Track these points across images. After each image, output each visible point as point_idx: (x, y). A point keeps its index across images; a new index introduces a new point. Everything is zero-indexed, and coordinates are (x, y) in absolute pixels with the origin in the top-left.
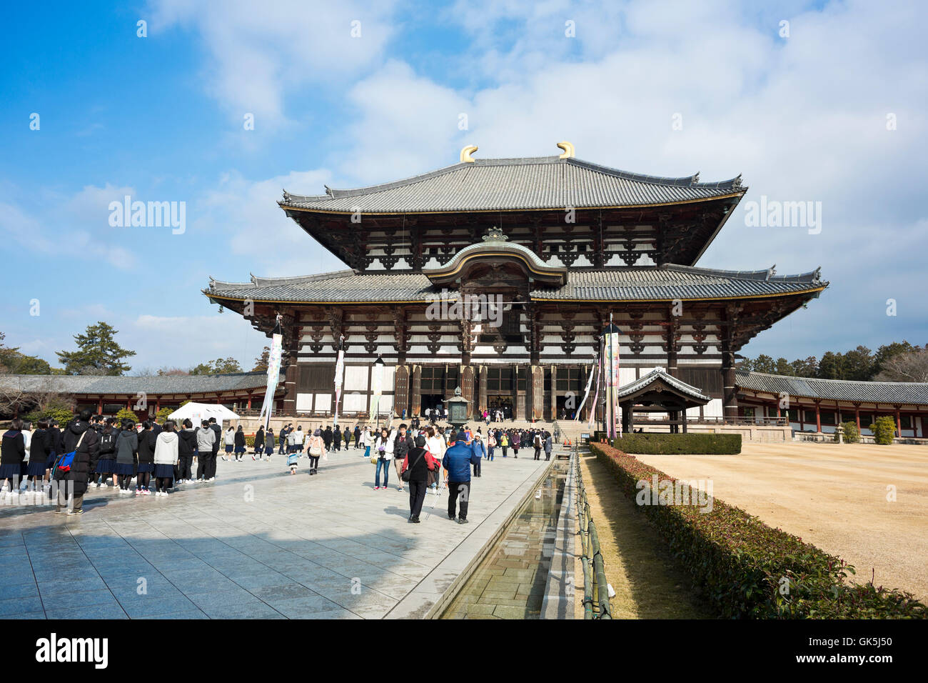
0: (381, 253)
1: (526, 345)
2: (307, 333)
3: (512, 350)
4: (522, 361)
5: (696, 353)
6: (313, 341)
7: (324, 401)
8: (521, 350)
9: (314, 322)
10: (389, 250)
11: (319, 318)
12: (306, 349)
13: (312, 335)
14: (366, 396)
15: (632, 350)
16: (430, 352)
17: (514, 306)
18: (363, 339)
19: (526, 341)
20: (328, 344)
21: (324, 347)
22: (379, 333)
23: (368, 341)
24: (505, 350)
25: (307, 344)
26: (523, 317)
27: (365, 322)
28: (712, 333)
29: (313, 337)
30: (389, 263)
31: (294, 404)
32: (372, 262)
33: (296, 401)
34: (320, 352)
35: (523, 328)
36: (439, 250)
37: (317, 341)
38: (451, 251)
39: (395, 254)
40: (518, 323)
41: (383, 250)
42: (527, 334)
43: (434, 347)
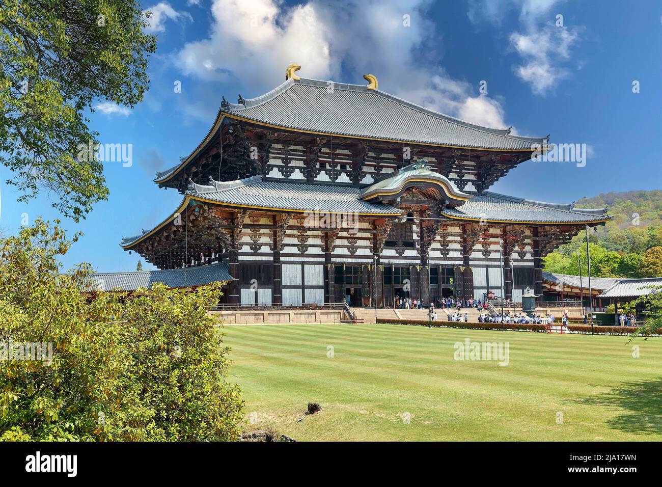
0: (279, 162)
1: (418, 250)
2: (245, 234)
3: (408, 253)
4: (415, 262)
5: (520, 258)
6: (252, 242)
7: (266, 295)
8: (413, 253)
9: (252, 225)
10: (286, 161)
11: (256, 221)
12: (246, 249)
13: (250, 235)
14: (301, 290)
15: (484, 255)
16: (350, 254)
17: (408, 220)
18: (295, 241)
19: (417, 246)
20: (266, 244)
21: (263, 248)
22: (309, 236)
23: (300, 243)
24: (403, 253)
25: (247, 244)
26: (415, 228)
27: (295, 226)
28: (529, 244)
29: (251, 238)
30: (286, 172)
31: (238, 299)
32: (272, 170)
33: (240, 296)
34: (259, 251)
35: (415, 237)
36: (327, 164)
37: (255, 241)
38: (337, 166)
39: (291, 165)
40: (412, 232)
41: (280, 160)
42: (418, 241)
43: (352, 249)
